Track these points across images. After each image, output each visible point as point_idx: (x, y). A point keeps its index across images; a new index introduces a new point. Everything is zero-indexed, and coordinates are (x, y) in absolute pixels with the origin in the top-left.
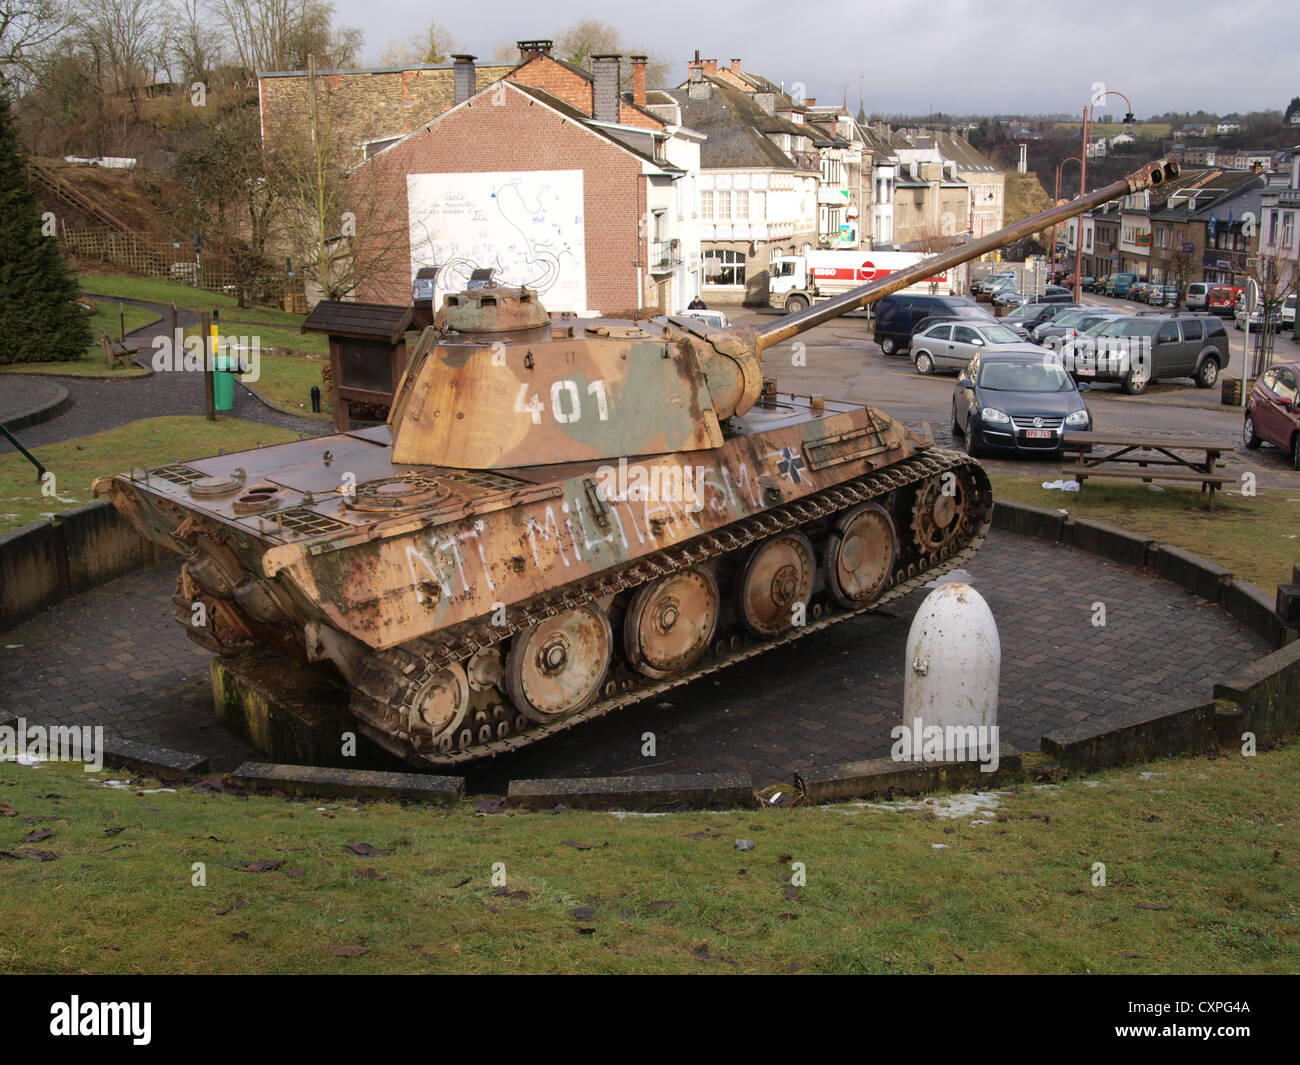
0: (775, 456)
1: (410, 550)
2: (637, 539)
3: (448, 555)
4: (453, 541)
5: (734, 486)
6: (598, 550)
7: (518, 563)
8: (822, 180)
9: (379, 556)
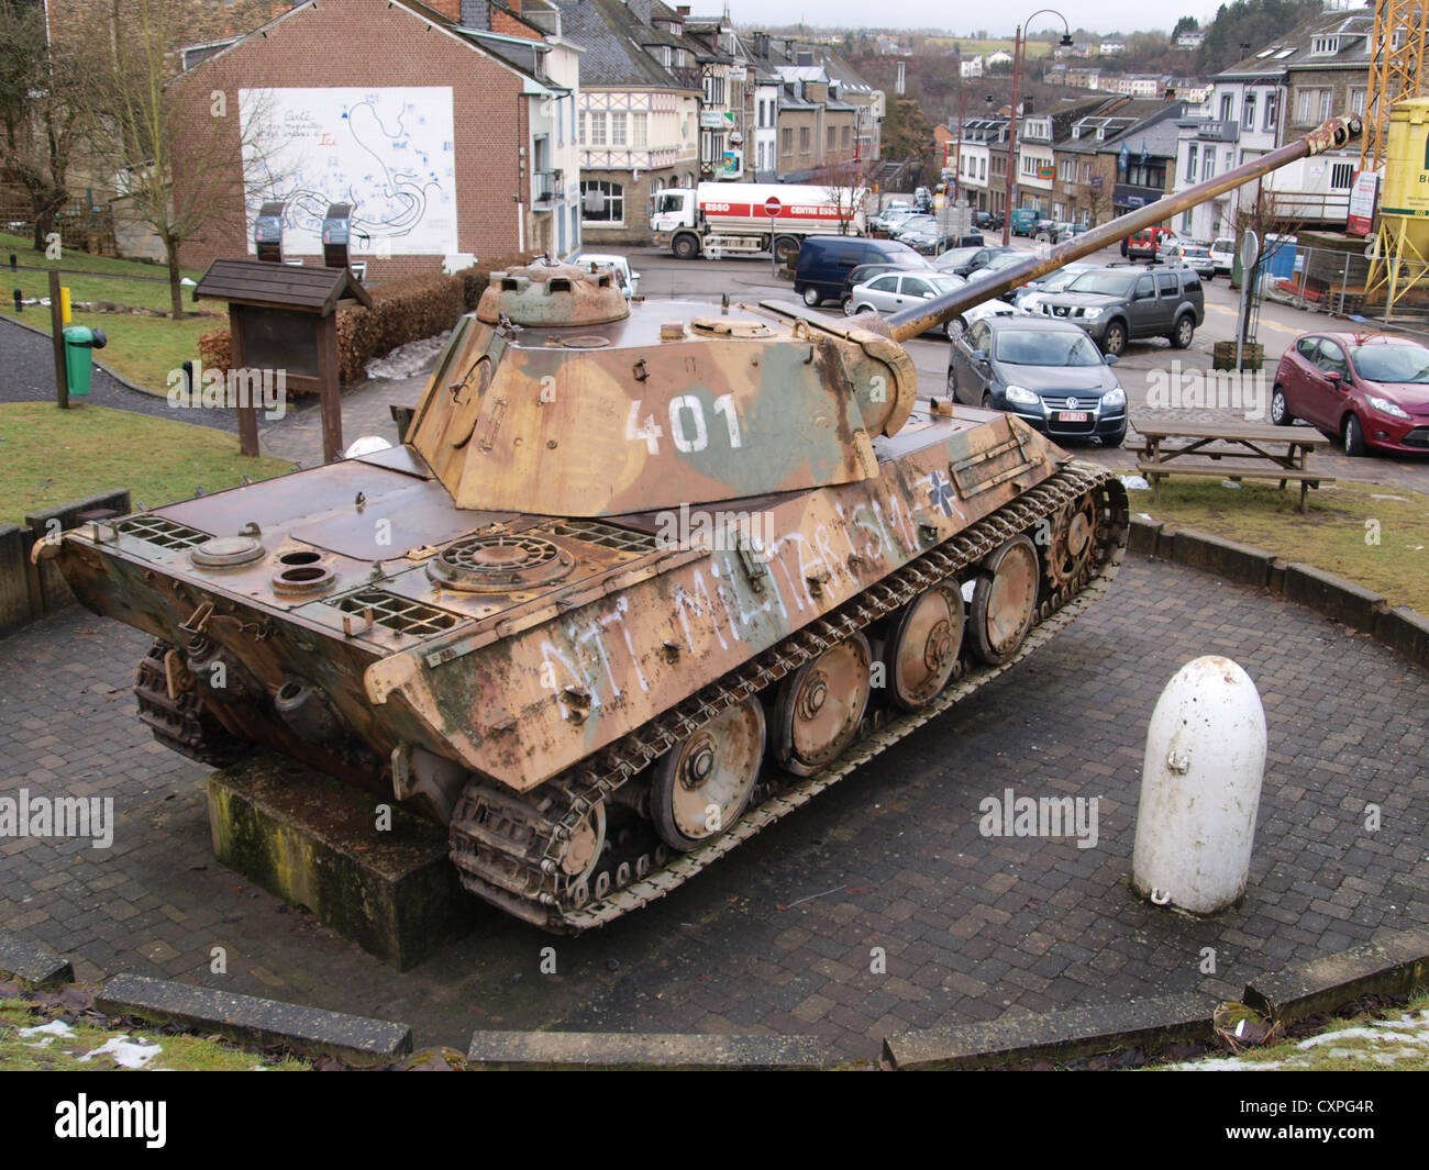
0: (924, 483)
1: (546, 646)
2: (796, 605)
3: (591, 648)
4: (594, 629)
5: (887, 526)
6: (756, 625)
7: (672, 652)
8: (704, 101)
9: (510, 659)
